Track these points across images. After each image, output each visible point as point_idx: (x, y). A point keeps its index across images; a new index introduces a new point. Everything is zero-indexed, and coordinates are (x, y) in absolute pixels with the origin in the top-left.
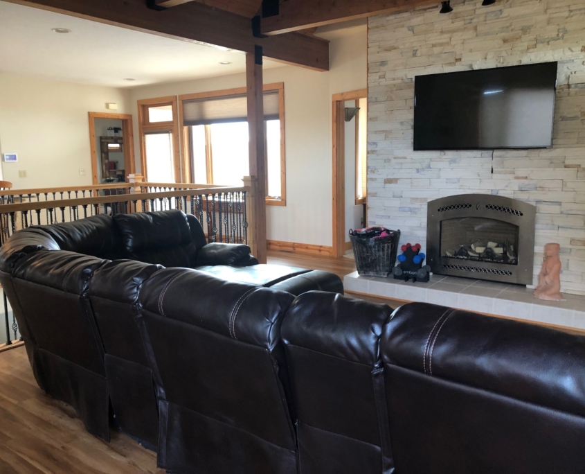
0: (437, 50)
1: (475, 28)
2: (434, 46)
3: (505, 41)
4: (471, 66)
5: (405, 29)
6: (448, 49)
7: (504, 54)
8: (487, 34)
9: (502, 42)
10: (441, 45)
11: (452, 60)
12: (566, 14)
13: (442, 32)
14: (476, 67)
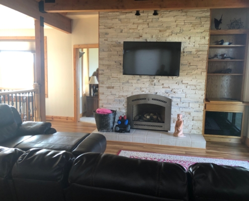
0: (131, 31)
1: (148, 24)
2: (130, 29)
3: (160, 31)
4: (146, 40)
5: (117, 20)
6: (136, 31)
7: (160, 36)
8: (153, 27)
9: (158, 31)
10: (133, 29)
11: (138, 36)
12: (183, 23)
13: (134, 24)
14: (148, 41)
